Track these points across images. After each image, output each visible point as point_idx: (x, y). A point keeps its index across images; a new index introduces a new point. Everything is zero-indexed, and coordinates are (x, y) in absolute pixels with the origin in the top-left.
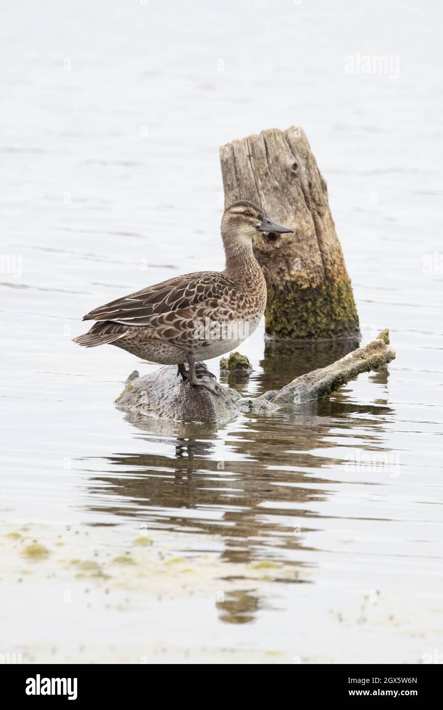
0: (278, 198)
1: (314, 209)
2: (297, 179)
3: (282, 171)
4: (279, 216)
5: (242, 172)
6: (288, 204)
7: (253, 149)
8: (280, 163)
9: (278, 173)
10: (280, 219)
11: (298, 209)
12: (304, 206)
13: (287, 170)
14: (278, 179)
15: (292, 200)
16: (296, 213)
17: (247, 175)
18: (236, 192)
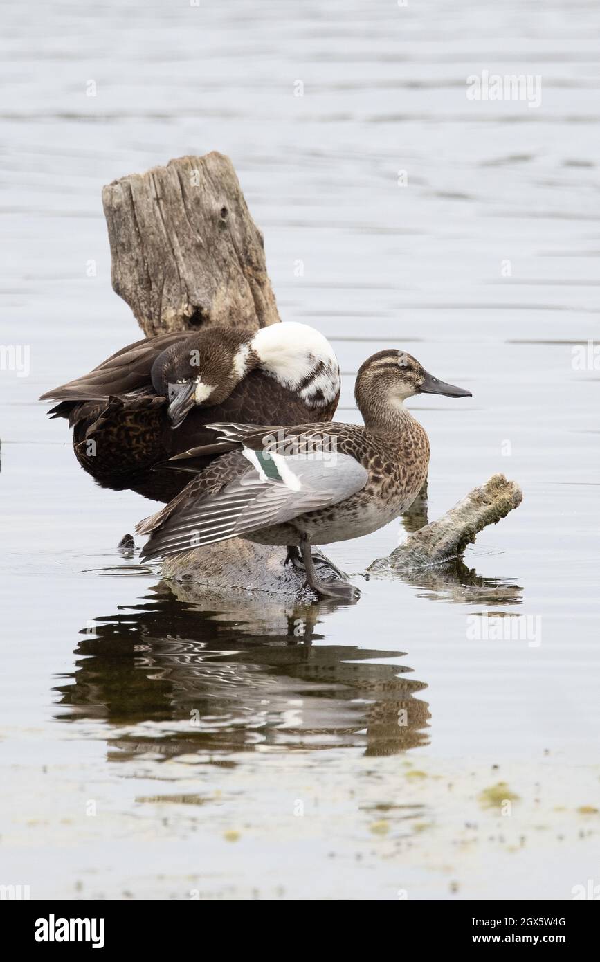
0: (203, 261)
1: (250, 275)
2: (226, 232)
3: (205, 219)
4: (207, 287)
5: (146, 223)
6: (217, 269)
7: (162, 189)
8: (202, 208)
9: (201, 223)
10: (208, 293)
11: (230, 277)
12: (239, 271)
13: (212, 218)
14: (202, 232)
15: (221, 263)
16: (228, 283)
17: (154, 228)
18: (137, 254)
